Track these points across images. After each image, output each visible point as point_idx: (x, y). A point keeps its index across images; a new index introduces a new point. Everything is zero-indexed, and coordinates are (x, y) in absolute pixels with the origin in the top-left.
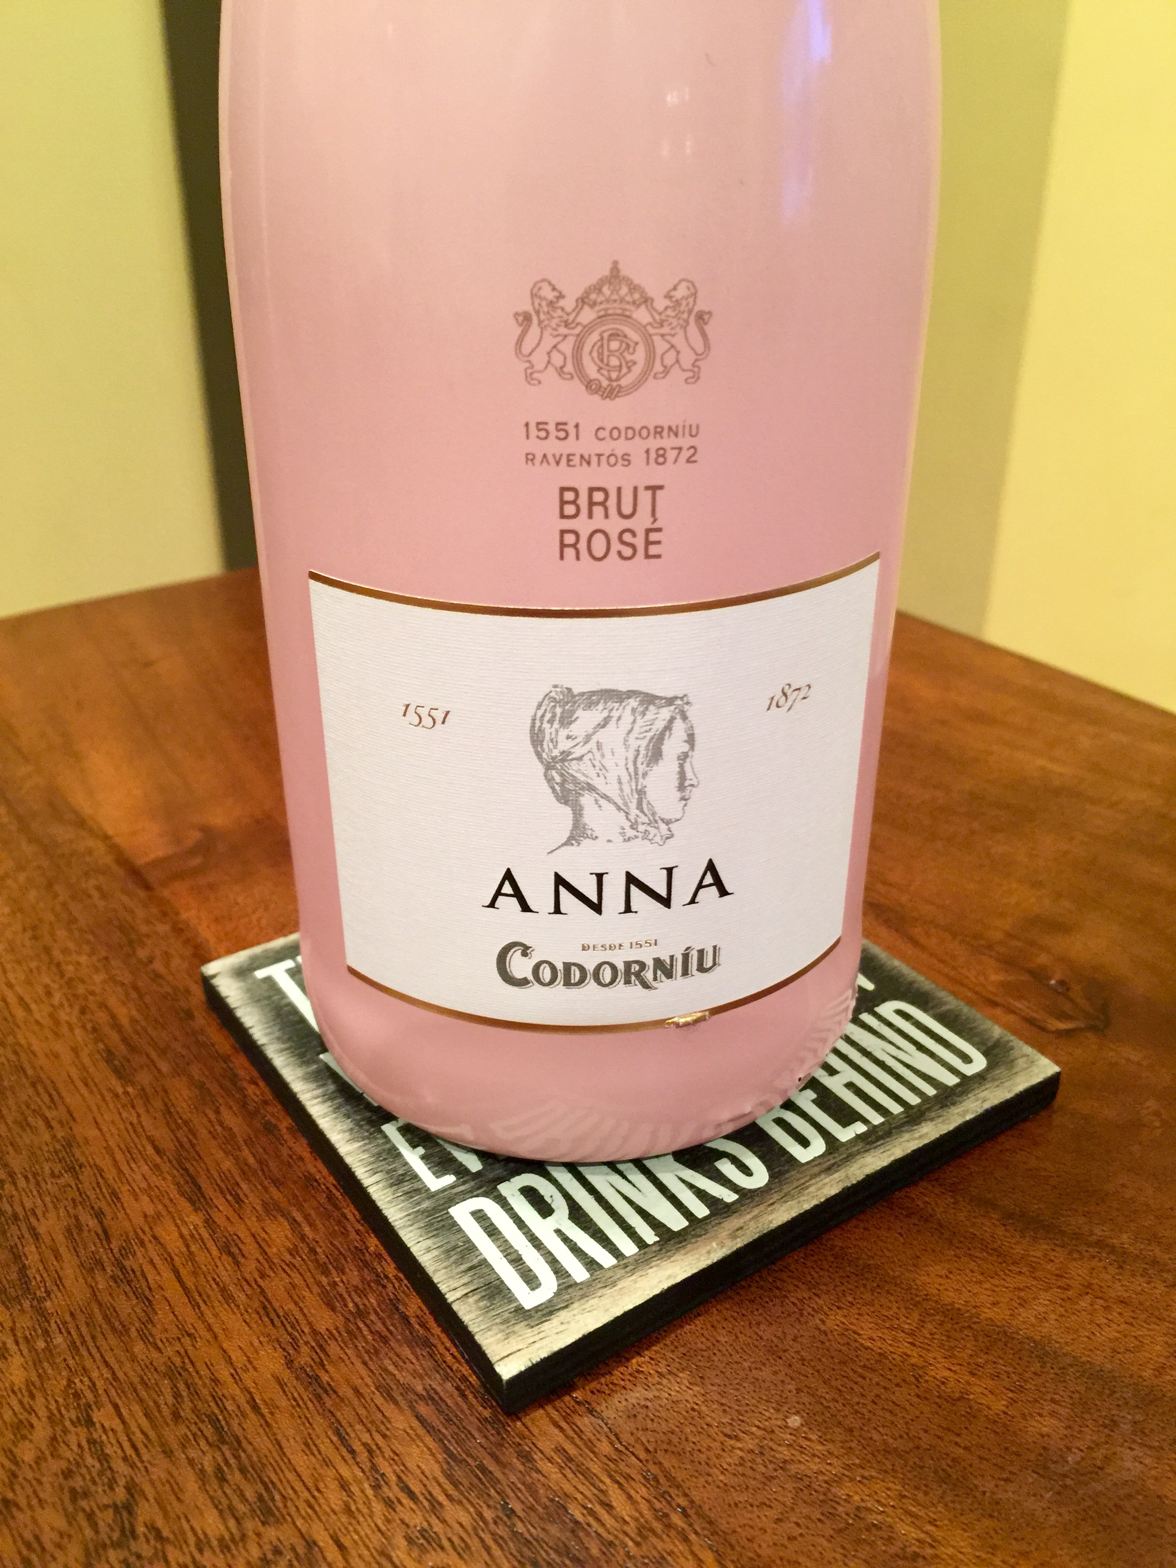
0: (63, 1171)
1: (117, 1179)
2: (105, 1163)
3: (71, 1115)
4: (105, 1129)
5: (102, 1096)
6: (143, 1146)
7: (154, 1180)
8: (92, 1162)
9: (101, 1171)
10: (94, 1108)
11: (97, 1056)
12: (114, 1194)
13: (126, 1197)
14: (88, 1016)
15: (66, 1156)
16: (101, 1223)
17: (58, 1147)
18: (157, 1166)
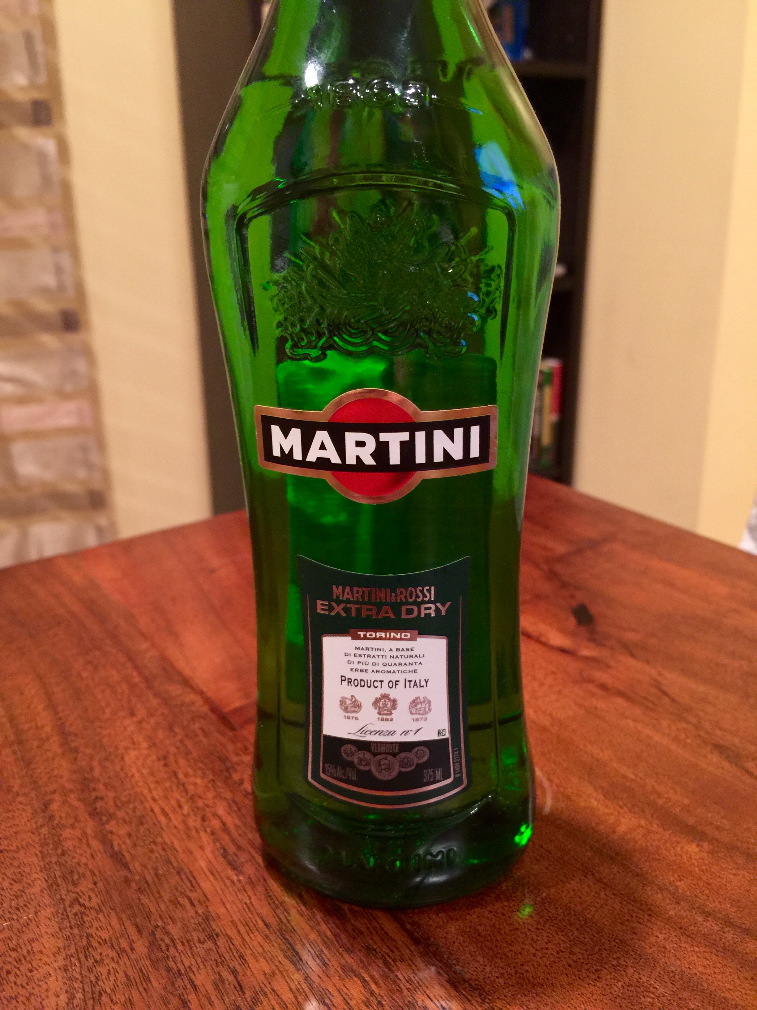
0: (206, 939)
1: (242, 945)
2: (232, 932)
3: (206, 896)
4: (228, 906)
5: (224, 882)
6: (256, 921)
7: (267, 947)
8: (224, 933)
9: (230, 939)
10: (220, 891)
11: (217, 853)
12: (241, 957)
13: (249, 959)
14: (207, 823)
15: (206, 928)
16: (236, 978)
17: (201, 920)
18: (267, 936)
